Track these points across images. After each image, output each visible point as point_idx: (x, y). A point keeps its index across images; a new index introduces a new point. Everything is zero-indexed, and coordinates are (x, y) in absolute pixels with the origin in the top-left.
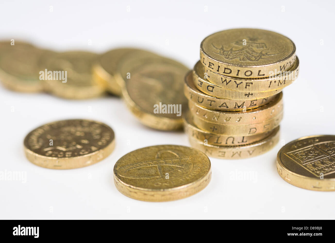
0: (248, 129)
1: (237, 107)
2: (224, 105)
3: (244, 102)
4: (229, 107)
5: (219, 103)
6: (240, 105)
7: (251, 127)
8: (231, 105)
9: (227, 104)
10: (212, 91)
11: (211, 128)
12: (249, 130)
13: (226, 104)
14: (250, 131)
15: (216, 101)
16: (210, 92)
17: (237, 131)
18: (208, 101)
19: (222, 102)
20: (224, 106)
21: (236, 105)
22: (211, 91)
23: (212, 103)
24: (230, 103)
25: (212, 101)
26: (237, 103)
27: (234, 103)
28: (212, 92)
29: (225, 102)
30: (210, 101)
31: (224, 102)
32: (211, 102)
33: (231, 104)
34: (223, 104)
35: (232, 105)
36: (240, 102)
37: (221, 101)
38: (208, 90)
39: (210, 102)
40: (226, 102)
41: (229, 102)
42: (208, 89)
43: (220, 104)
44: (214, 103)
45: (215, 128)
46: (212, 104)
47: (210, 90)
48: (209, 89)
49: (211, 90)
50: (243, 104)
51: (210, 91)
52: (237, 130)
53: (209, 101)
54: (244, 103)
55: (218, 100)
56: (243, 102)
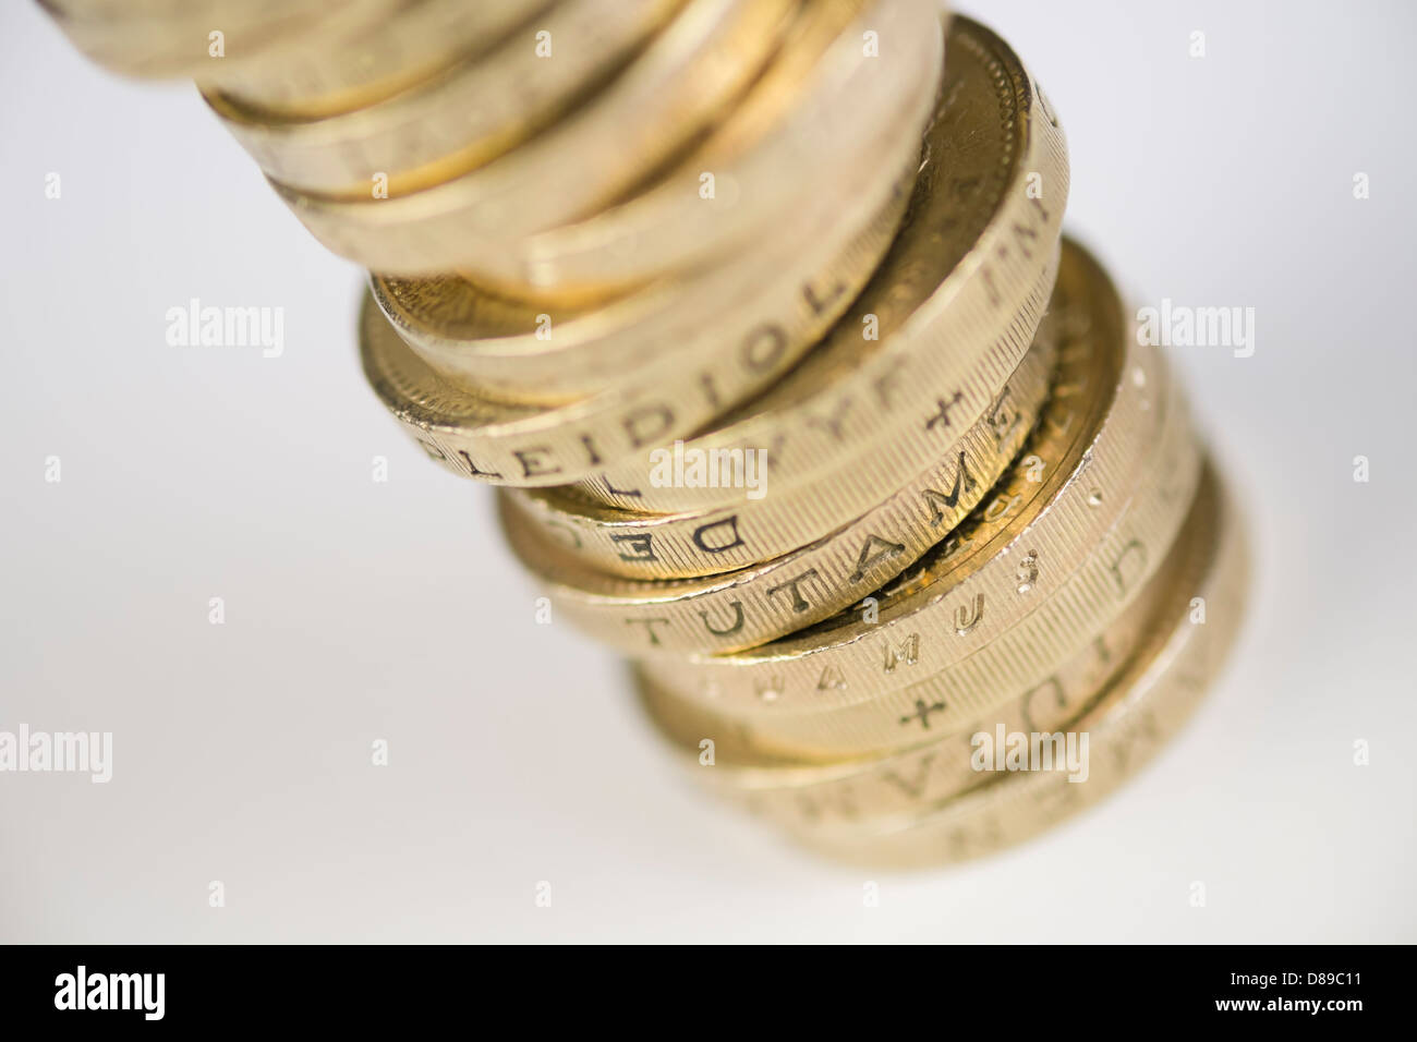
0: (1104, 579)
1: (942, 507)
2: (874, 549)
3: (963, 454)
4: (903, 541)
5: (843, 564)
6: (952, 485)
7: (1111, 558)
8: (910, 520)
9: (887, 537)
10: (739, 542)
11: (905, 720)
12: (1111, 579)
13: (877, 540)
14: (1120, 580)
15: (817, 568)
16: (726, 553)
17: (1060, 633)
18: (773, 599)
19: (853, 545)
20: (880, 556)
21: (933, 506)
22: (732, 546)
23: (799, 589)
24: (900, 522)
25: (793, 584)
26: (933, 488)
27: (918, 498)
28: (742, 548)
29: (870, 536)
30: (788, 590)
31: (864, 537)
32: (794, 589)
33: (904, 519)
34: (863, 556)
35: (914, 519)
36: (942, 470)
37: (841, 544)
38: (711, 551)
39: (785, 596)
40: (872, 532)
41: (891, 517)
42: (703, 547)
43: (849, 564)
44: (815, 581)
45: (929, 703)
46: (805, 598)
47: (720, 545)
48: (711, 546)
49: (728, 543)
50: (965, 468)
51: (726, 548)
52: (1051, 628)
53: (780, 594)
54: (962, 462)
55: (824, 554)
56: (956, 460)
